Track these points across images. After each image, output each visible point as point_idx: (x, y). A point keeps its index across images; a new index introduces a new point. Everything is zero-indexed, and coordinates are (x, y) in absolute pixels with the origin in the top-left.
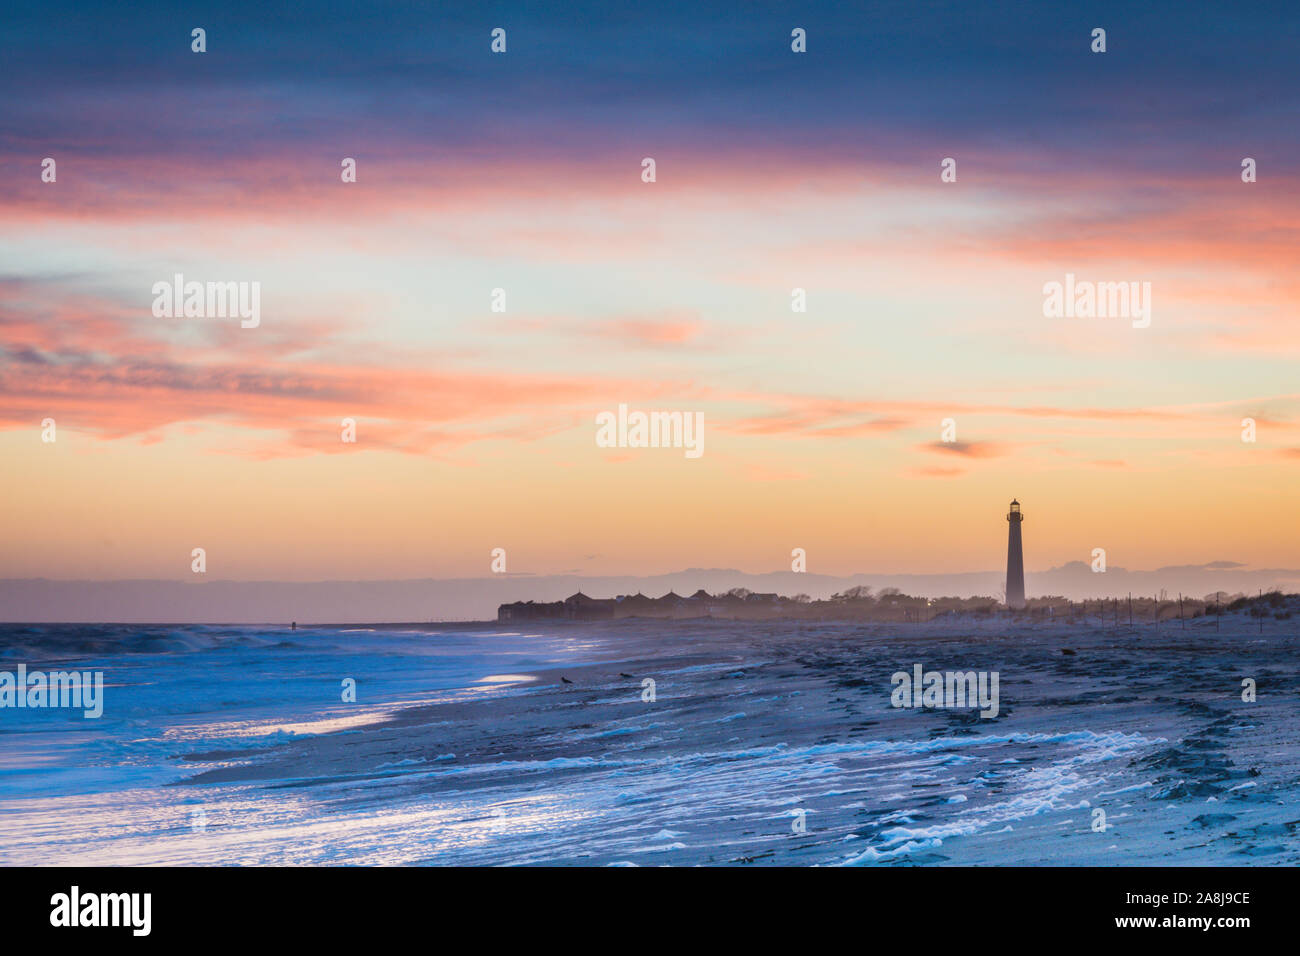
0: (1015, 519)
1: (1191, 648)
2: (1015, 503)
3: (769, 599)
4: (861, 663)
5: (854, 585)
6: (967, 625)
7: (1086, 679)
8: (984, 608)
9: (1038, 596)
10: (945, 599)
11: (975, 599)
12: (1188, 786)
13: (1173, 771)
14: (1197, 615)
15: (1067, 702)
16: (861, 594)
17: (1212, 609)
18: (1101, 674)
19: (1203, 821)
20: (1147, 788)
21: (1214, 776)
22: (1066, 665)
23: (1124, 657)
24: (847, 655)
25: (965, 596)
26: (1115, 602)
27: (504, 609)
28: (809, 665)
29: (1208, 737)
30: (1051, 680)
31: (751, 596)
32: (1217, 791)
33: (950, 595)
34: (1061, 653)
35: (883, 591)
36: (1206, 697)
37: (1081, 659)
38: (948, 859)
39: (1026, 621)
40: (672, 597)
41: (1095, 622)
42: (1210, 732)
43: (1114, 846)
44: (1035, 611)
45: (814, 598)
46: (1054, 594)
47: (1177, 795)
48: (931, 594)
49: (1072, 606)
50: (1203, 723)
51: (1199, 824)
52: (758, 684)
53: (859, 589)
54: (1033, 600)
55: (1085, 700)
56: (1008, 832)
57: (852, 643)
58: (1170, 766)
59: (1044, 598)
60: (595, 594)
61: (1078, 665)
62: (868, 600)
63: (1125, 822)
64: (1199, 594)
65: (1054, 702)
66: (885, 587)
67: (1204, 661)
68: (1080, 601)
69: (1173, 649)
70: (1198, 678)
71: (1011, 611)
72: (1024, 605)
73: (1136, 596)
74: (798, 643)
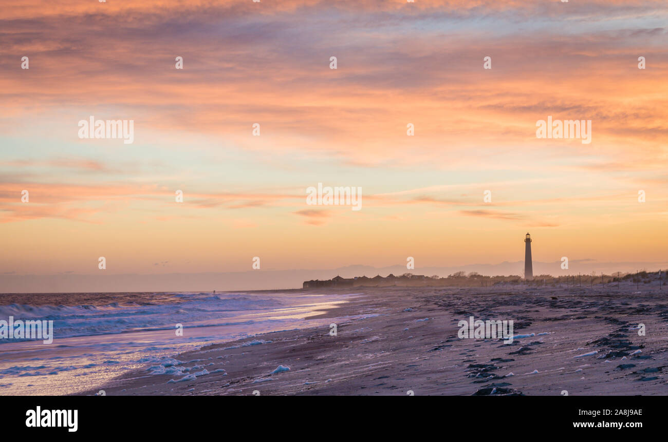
0: (528, 241)
1: (608, 296)
2: (528, 234)
3: (421, 278)
4: (464, 304)
5: (459, 271)
6: (509, 288)
7: (563, 309)
8: (515, 280)
9: (539, 275)
10: (498, 277)
11: (511, 276)
12: (614, 353)
13: (606, 347)
14: (609, 282)
15: (556, 319)
16: (461, 275)
17: (616, 279)
18: (569, 307)
19: (622, 367)
20: (595, 354)
21: (625, 348)
22: (554, 304)
23: (579, 300)
24: (456, 301)
25: (507, 275)
26: (573, 277)
27: (305, 283)
28: (440, 306)
29: (619, 333)
30: (547, 310)
31: (413, 276)
32: (627, 355)
33: (500, 275)
34: (551, 299)
35: (471, 273)
36: (617, 316)
37: (560, 301)
38: (511, 384)
39: (534, 286)
40: (378, 278)
41: (565, 286)
42: (620, 330)
43: (583, 378)
44: (537, 281)
45: (440, 277)
46: (546, 274)
47: (608, 356)
48: (492, 274)
49: (554, 279)
50: (617, 327)
51: (620, 369)
52: (418, 314)
53: (460, 273)
54: (537, 276)
55: (563, 318)
56: (536, 373)
57: (458, 296)
58: (604, 344)
59: (541, 276)
60: (345, 276)
61: (559, 304)
62: (464, 277)
63: (587, 368)
64: (610, 273)
65: (550, 319)
66: (471, 272)
67: (614, 301)
68: (557, 277)
69: (601, 297)
70: (612, 308)
71: (527, 282)
72: (533, 279)
73: (582, 274)
74: (435, 296)
